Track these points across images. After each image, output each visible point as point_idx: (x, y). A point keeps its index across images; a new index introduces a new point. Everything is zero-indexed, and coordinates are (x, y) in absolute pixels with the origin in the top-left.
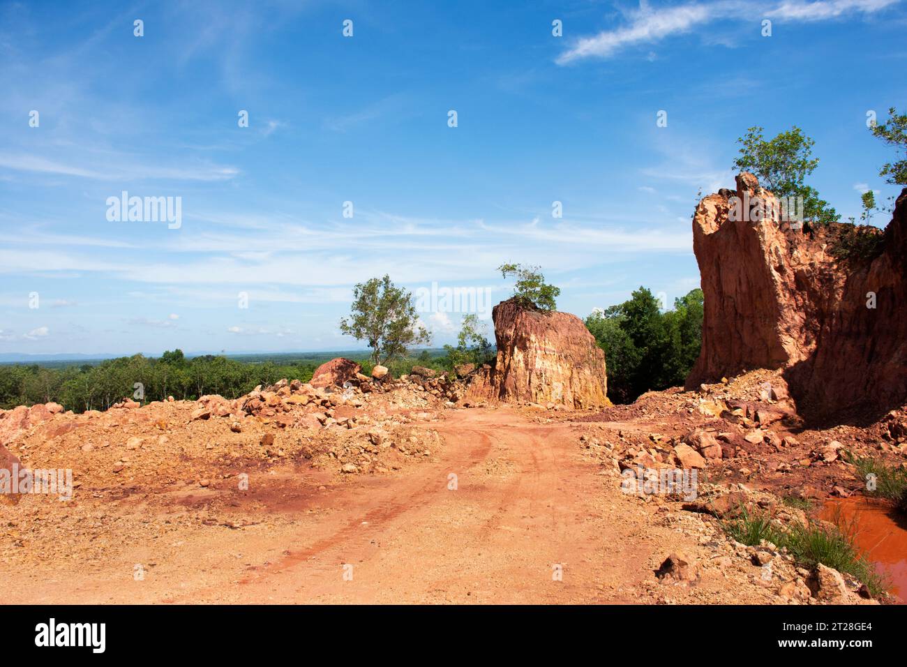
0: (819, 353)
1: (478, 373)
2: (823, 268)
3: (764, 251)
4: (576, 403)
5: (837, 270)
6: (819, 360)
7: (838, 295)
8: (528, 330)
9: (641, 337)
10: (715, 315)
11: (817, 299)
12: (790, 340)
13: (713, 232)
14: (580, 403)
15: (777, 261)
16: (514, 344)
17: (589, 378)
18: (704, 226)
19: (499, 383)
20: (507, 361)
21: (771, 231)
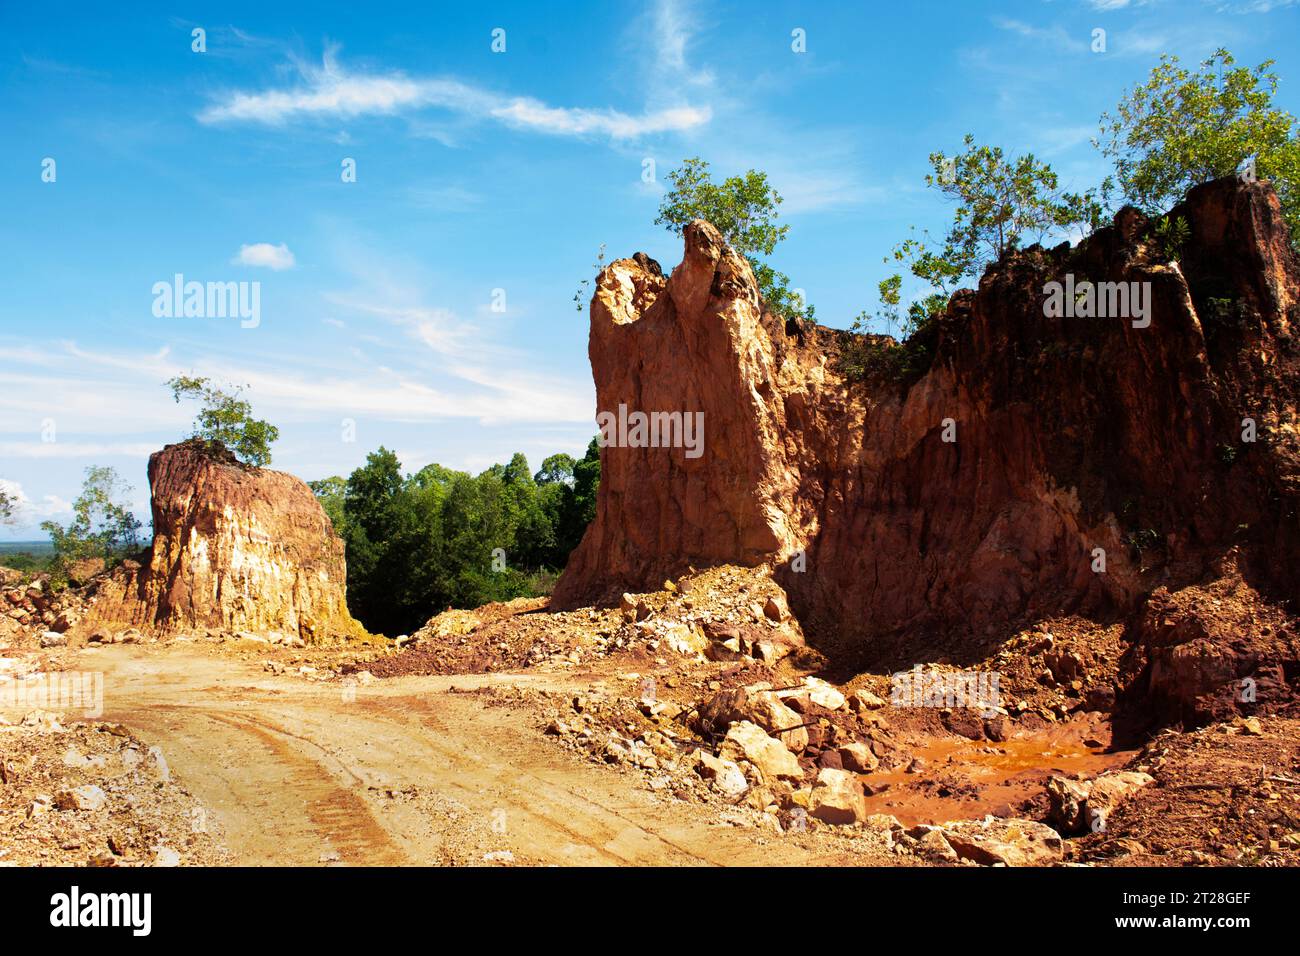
0: (825, 539)
1: (112, 577)
2: (827, 393)
3: (738, 355)
4: (304, 631)
5: (849, 399)
6: (827, 550)
7: (856, 439)
8: (220, 497)
9: (379, 524)
10: (627, 470)
11: (819, 446)
12: (779, 514)
13: (631, 322)
14: (311, 632)
15: (760, 374)
16: (191, 522)
17: (327, 586)
18: (613, 309)
19: (156, 595)
20: (174, 555)
21: (750, 324)
